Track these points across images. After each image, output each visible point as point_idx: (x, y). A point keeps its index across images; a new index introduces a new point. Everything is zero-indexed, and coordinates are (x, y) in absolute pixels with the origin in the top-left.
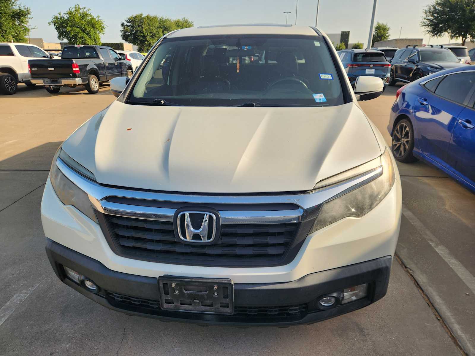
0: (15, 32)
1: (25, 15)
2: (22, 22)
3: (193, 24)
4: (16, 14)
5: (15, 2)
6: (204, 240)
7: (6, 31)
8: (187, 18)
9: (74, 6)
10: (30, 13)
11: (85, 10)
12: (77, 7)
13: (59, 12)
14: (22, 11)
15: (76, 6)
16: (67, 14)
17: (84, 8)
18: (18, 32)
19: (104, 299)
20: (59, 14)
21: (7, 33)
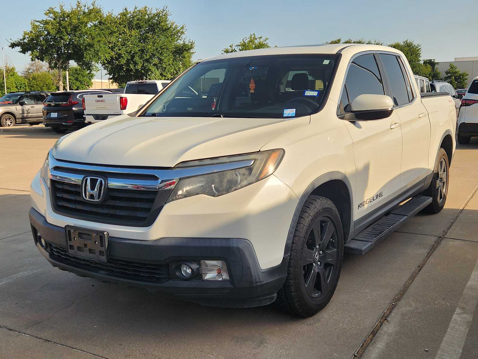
0: (175, 69)
1: (188, 50)
2: (184, 57)
3: (420, 49)
4: (179, 50)
5: (182, 36)
6: (96, 200)
7: (165, 68)
8: (411, 41)
9: (249, 36)
10: (194, 47)
11: (262, 40)
12: (253, 36)
13: (231, 45)
14: (186, 45)
15: (251, 35)
16: (240, 46)
17: (261, 38)
18: (177, 69)
19: (48, 253)
20: (231, 46)
21: (166, 70)
